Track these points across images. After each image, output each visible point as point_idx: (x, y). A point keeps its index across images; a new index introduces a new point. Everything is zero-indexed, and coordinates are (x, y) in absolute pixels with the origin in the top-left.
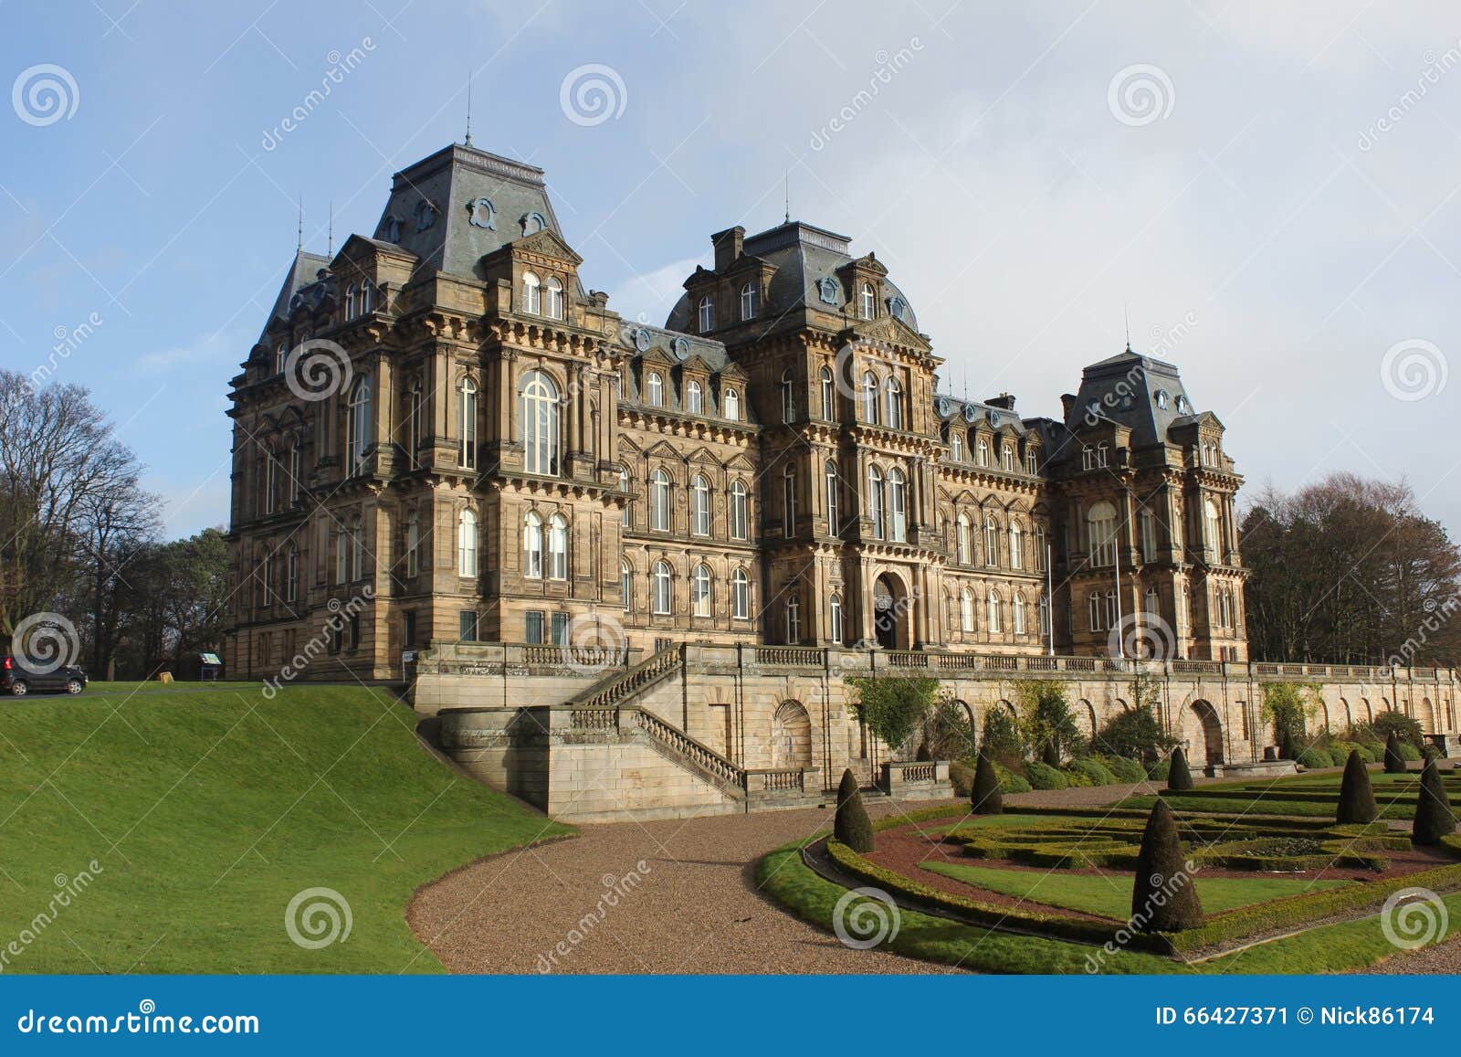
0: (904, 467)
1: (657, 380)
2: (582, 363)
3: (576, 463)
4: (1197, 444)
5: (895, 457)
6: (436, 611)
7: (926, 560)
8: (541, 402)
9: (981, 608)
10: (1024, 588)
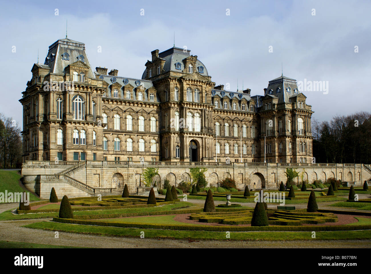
0: (200, 112)
1: (129, 92)
2: (90, 93)
3: (88, 117)
4: (296, 102)
5: (197, 109)
6: (51, 153)
7: (205, 136)
8: (79, 103)
9: (232, 148)
10: (246, 142)
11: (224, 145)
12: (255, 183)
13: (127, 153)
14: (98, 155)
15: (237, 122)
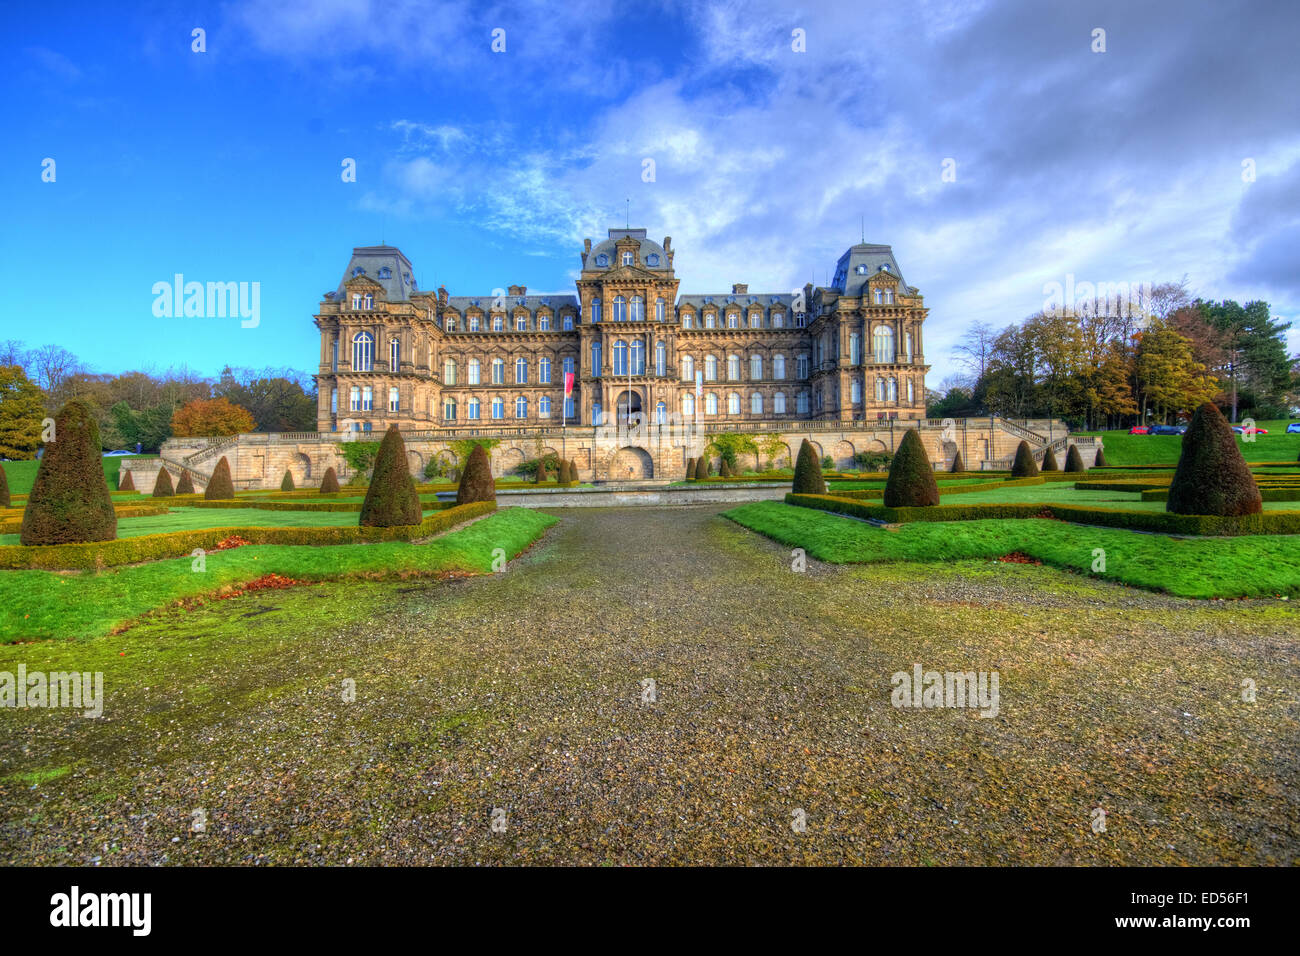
1: (524, 319)
2: (379, 325)
3: (375, 365)
5: (634, 334)
7: (650, 382)
8: (366, 343)
10: (782, 389)
11: (726, 398)
12: (631, 469)
14: (400, 426)
15: (759, 350)
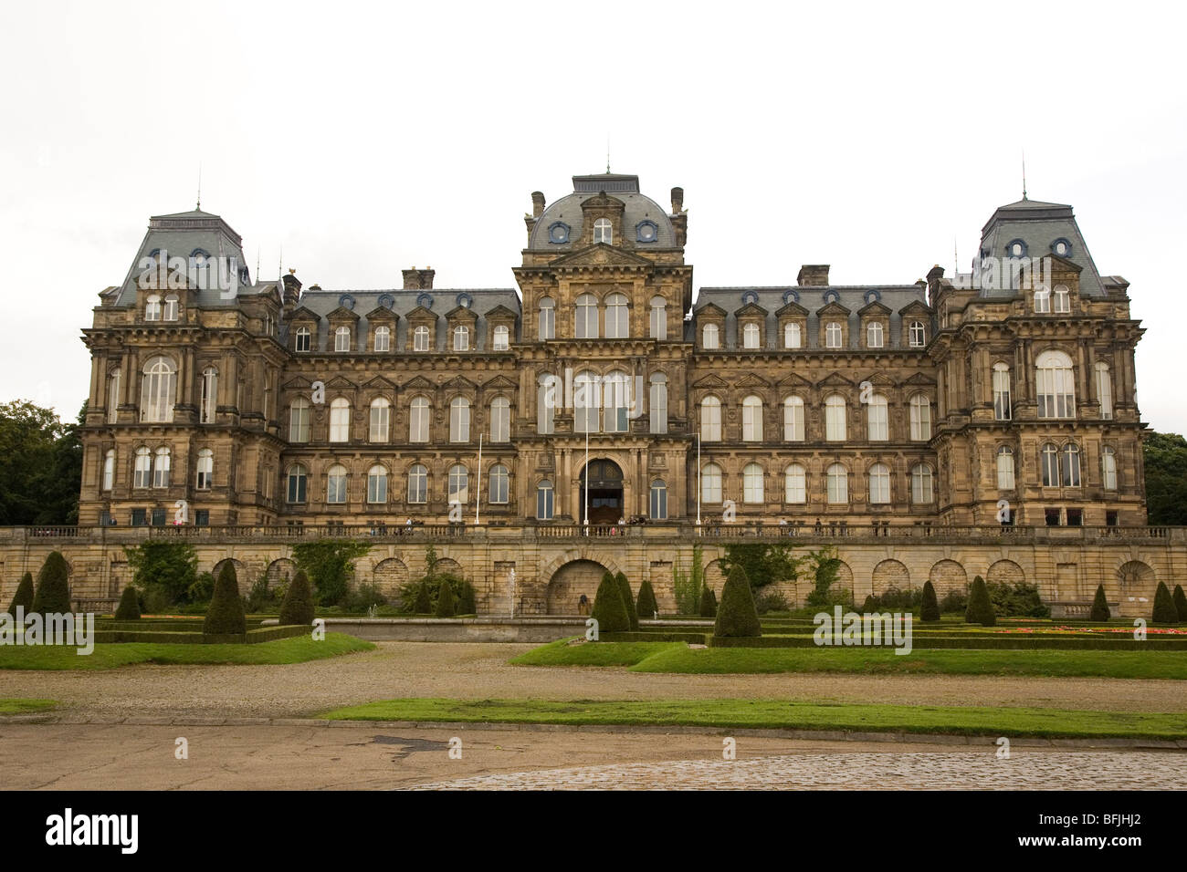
0: (625, 367)
1: (425, 330)
4: (1031, 292)
7: (638, 445)
8: (163, 376)
10: (885, 459)
12: (583, 599)
13: (408, 509)
14: (212, 515)
15: (840, 389)
